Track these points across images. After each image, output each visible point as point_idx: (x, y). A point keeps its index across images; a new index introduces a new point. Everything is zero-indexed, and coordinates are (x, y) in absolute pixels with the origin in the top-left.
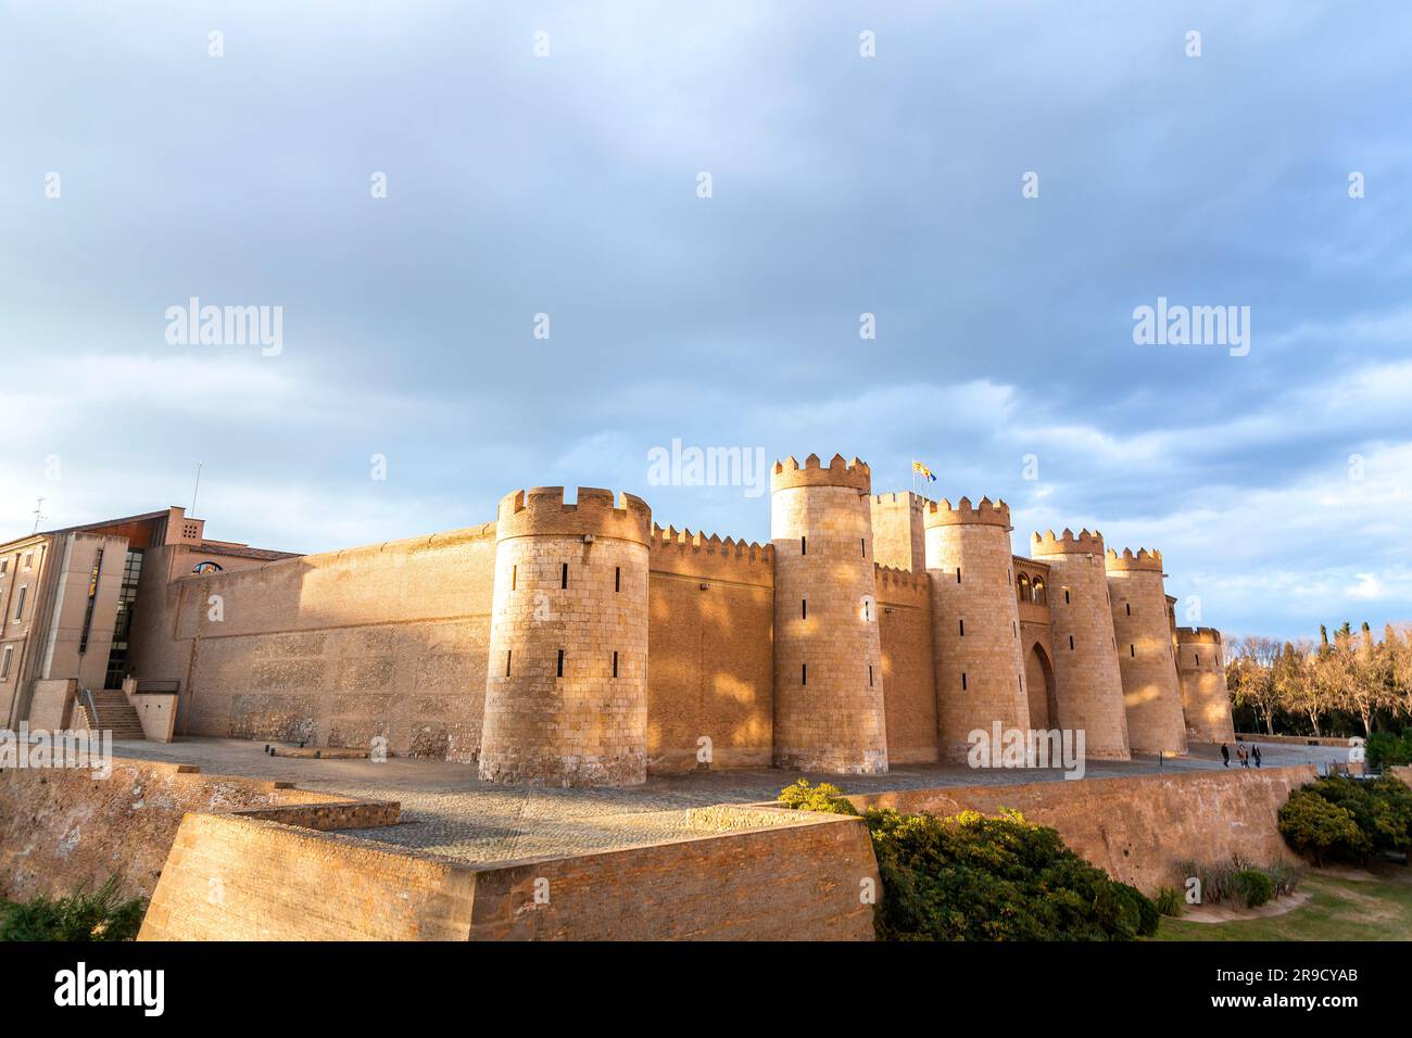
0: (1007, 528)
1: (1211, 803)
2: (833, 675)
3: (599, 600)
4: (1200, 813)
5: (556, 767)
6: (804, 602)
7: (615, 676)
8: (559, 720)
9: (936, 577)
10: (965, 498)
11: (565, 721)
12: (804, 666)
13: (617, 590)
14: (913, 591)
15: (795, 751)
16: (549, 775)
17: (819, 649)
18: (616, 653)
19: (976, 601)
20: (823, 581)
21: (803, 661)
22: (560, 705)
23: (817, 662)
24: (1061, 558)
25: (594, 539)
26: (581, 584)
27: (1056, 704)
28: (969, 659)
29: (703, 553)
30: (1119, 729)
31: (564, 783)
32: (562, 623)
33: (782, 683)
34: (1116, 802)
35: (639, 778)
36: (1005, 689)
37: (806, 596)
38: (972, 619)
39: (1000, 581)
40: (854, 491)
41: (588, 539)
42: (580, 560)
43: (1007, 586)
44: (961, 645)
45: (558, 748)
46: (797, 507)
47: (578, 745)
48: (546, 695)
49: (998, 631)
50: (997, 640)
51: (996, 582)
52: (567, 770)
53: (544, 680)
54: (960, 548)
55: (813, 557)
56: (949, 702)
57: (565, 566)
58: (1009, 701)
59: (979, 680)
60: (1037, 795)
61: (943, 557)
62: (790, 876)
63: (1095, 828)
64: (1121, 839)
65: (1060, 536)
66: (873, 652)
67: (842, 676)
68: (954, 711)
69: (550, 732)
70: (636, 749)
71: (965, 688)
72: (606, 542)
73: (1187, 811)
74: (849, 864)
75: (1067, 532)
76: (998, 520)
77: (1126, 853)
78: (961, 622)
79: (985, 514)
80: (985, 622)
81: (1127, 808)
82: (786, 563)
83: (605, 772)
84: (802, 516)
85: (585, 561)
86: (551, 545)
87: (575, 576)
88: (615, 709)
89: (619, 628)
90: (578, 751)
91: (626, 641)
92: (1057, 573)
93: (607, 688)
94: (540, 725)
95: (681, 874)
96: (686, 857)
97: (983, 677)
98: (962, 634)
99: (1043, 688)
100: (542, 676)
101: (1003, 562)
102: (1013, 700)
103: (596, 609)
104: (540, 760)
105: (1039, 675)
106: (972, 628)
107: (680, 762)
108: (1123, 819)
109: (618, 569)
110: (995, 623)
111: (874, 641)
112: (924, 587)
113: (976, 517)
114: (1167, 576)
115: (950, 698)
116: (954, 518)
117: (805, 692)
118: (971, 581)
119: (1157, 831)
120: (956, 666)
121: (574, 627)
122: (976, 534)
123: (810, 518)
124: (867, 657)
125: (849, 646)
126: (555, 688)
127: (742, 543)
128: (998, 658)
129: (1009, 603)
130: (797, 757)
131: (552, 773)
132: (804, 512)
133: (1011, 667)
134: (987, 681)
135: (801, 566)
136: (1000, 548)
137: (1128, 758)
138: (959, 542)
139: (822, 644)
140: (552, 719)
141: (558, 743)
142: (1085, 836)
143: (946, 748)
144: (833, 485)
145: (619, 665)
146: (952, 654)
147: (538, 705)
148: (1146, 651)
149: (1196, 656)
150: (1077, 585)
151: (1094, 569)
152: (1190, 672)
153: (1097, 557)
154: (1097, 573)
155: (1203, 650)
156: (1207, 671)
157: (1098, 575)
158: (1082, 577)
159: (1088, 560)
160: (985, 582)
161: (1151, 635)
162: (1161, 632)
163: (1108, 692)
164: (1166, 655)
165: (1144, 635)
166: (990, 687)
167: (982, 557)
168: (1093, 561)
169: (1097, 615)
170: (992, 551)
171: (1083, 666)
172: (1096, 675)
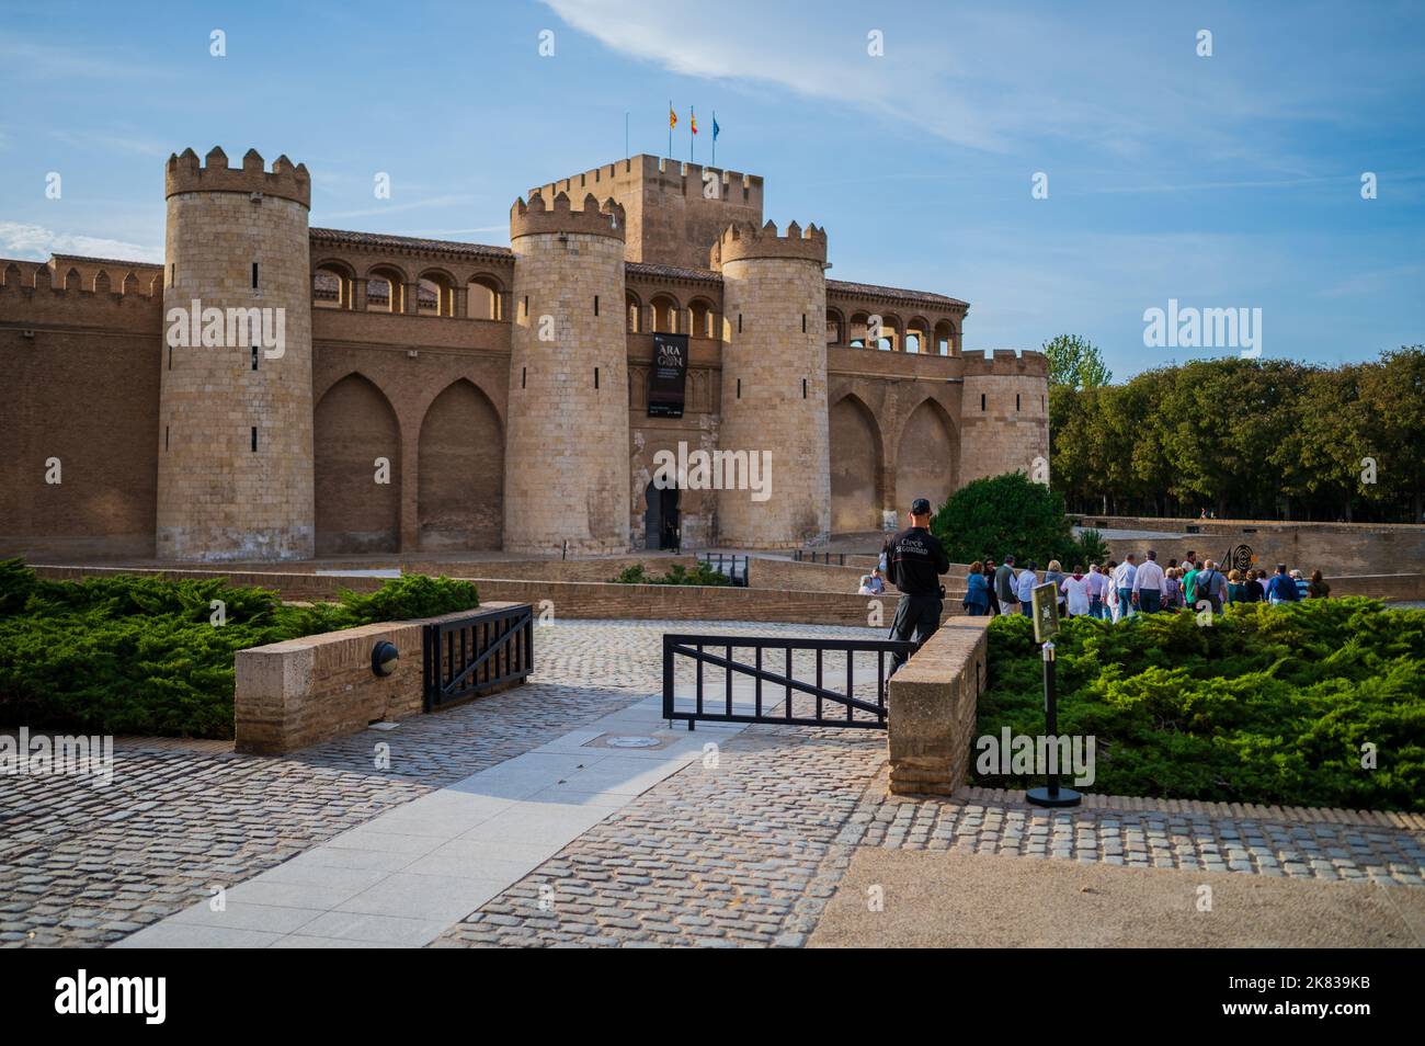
10: (190, 149)
24: (521, 243)
28: (176, 405)
39: (229, 282)
43: (249, 290)
44: (168, 383)
49: (216, 361)
50: (211, 374)
51: (220, 283)
54: (175, 231)
58: (222, 467)
59: (182, 436)
71: (167, 448)
79: (210, 175)
92: (520, 268)
97: (187, 432)
102: (231, 465)
106: (180, 357)
113: (200, 179)
118: (184, 283)
120: (164, 416)
128: (209, 402)
133: (236, 416)
134: (190, 436)
136: (235, 229)
138: (172, 222)
148: (755, 388)
149: (983, 396)
150: (539, 285)
151: (572, 258)
152: (971, 422)
153: (581, 237)
154: (577, 266)
155: (995, 387)
156: (997, 419)
157: (579, 267)
158: (549, 273)
159: (560, 245)
160: (200, 286)
161: (767, 363)
162: (786, 357)
163: (567, 453)
164: (788, 395)
165: (755, 364)
166: (194, 446)
167: (200, 245)
168: (570, 246)
169: (565, 332)
170: (217, 236)
171: (533, 413)
172: (550, 427)
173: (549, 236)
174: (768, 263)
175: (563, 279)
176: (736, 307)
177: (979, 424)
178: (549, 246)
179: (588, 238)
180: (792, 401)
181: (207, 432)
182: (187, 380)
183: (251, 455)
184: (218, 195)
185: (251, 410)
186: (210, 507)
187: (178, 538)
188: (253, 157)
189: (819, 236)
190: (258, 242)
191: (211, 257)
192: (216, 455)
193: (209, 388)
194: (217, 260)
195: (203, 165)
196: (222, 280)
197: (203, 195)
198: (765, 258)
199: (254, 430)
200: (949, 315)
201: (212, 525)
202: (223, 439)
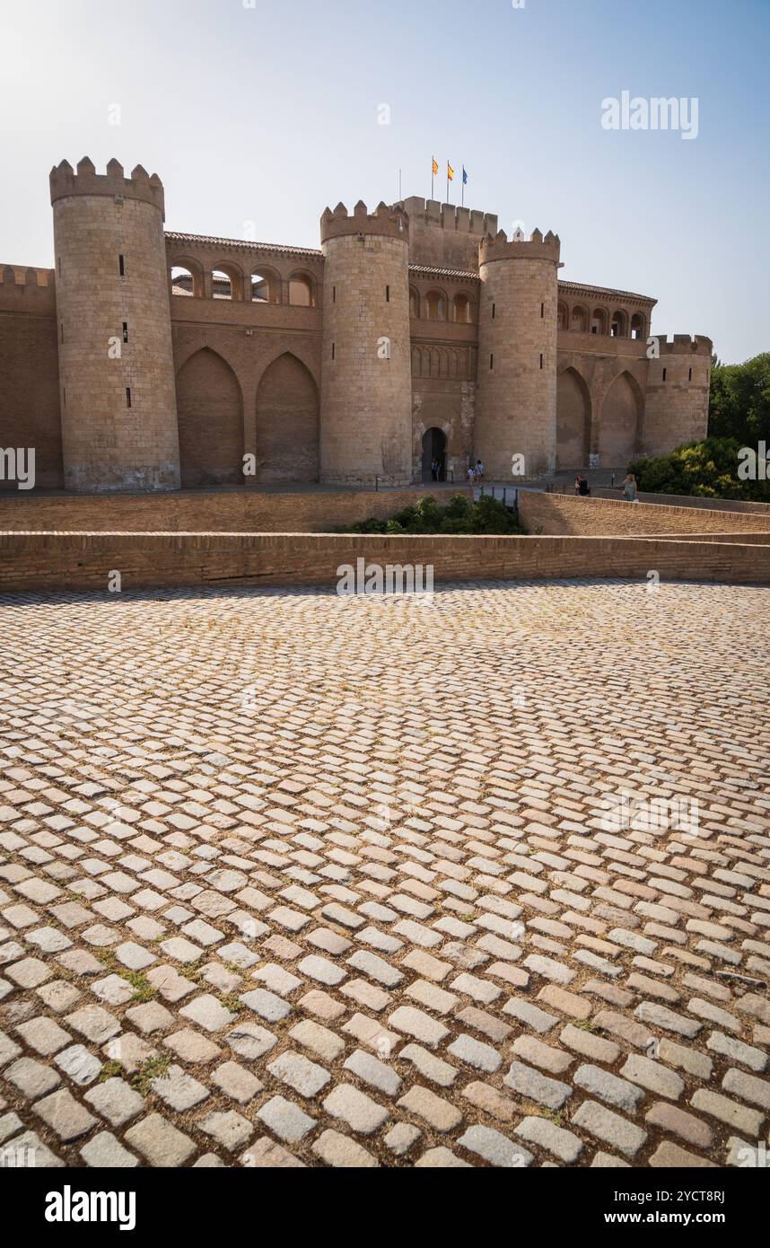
19: (74, 299)
28: (66, 371)
38: (68, 322)
39: (101, 271)
43: (117, 277)
44: (63, 355)
49: (96, 336)
50: (93, 346)
51: (94, 271)
54: (56, 230)
58: (105, 419)
71: (63, 405)
75: (340, 207)
78: (60, 325)
79: (84, 181)
80: (80, 325)
97: (78, 392)
98: (61, 341)
101: (108, 246)
102: (113, 418)
106: (69, 332)
110: (91, 324)
122: (72, 209)
128: (92, 368)
133: (113, 379)
134: (81, 396)
136: (104, 226)
148: (504, 361)
149: (665, 370)
150: (344, 277)
151: (369, 255)
152: (654, 389)
153: (375, 238)
154: (372, 261)
155: (674, 363)
156: (675, 387)
157: (374, 262)
158: (351, 268)
159: (359, 244)
160: (83, 273)
161: (513, 342)
162: (529, 337)
163: (366, 409)
164: (529, 366)
165: (505, 342)
166: (84, 404)
167: (78, 240)
168: (367, 245)
169: (364, 314)
170: (90, 232)
171: (341, 379)
172: (355, 389)
173: (350, 237)
174: (517, 262)
175: (362, 272)
176: (491, 298)
177: (660, 390)
178: (351, 245)
179: (381, 238)
180: (531, 371)
181: (93, 392)
182: (75, 351)
183: (127, 410)
184: (88, 197)
185: (125, 374)
186: (98, 451)
187: (78, 474)
188: (114, 166)
189: (553, 242)
190: (122, 237)
191: (85, 250)
192: (101, 409)
193: (92, 357)
194: (91, 252)
195: (76, 173)
196: (96, 269)
197: (77, 198)
198: (515, 258)
199: (128, 389)
200: (643, 308)
201: (101, 464)
202: (105, 397)
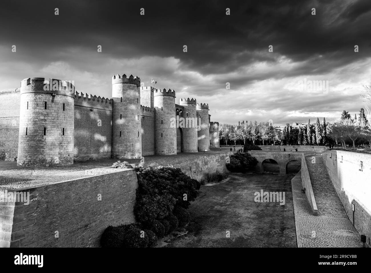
0: (174, 97)
1: (213, 160)
2: (128, 134)
3: (58, 113)
4: (211, 163)
5: (44, 161)
6: (121, 115)
7: (63, 135)
8: (45, 148)
9: (156, 109)
10: (165, 89)
11: (47, 148)
12: (121, 132)
13: (64, 110)
14: (150, 113)
15: (117, 154)
16: (42, 163)
17: (125, 127)
18: (64, 129)
19: (166, 115)
20: (126, 109)
21: (120, 130)
22: (45, 143)
23: (124, 131)
24: (187, 105)
25: (56, 95)
26: (52, 108)
27: (183, 140)
28: (163, 130)
29: (92, 100)
30: (196, 145)
31: (47, 165)
32: (45, 120)
33: (114, 136)
34: (194, 162)
35: (71, 163)
36: (172, 137)
37: (122, 113)
38: (165, 120)
39: (172, 110)
40: (136, 85)
41: (53, 94)
42: (51, 101)
43: (173, 112)
44: (162, 126)
45: (45, 156)
46: (120, 89)
47: (51, 154)
48: (41, 140)
51: (171, 111)
52: (48, 161)
53: (39, 136)
54: (163, 102)
55: (124, 103)
56: (158, 140)
57: (46, 102)
58: (172, 140)
59: (166, 135)
60: (177, 161)
61: (159, 104)
62: (114, 184)
63: (189, 168)
64: (194, 169)
65: (187, 100)
66: (139, 128)
67: (131, 134)
68: (159, 142)
69: (42, 151)
70: (70, 155)
71: (162, 137)
72: (60, 96)
73: (209, 163)
74: (130, 180)
75: (188, 99)
76: (173, 95)
77: (195, 173)
78: (162, 120)
79: (169, 93)
80: (168, 121)
81: (196, 163)
82: (116, 104)
83: (60, 161)
84: (121, 91)
85: (53, 101)
86: (40, 96)
87: (49, 106)
88: (63, 144)
89: (64, 121)
90: (51, 156)
91: (67, 125)
92: (185, 109)
93: (61, 138)
94: (38, 149)
95: (83, 187)
96: (85, 182)
97: (167, 134)
98: (162, 123)
99: (180, 136)
100: (38, 135)
101: (173, 106)
103: (57, 116)
104: (39, 159)
105: (180, 133)
106: (165, 122)
107: (84, 158)
108: (195, 165)
109: (64, 104)
111: (139, 125)
112: (153, 112)
113: (167, 94)
114: (209, 110)
115: (158, 139)
116: (162, 94)
117: (120, 139)
118: (165, 110)
119: (202, 167)
120: (160, 132)
121: (49, 121)
122: (167, 98)
123: (123, 92)
124: (138, 129)
125: (133, 126)
126: (43, 139)
127: (103, 98)
128: (170, 129)
129: (174, 116)
130: (118, 155)
131: (43, 162)
132: (122, 90)
133: (173, 132)
134: (167, 135)
135: (121, 105)
136: (172, 102)
137: (198, 152)
138: (162, 100)
139: (126, 126)
140: (42, 147)
141: (45, 154)
142: (187, 170)
143: (156, 151)
144: (130, 83)
145: (64, 131)
146: (159, 128)
147: (37, 143)
149: (214, 128)
150: (190, 112)
151: (194, 108)
156: (216, 132)
160: (168, 111)
166: (168, 136)
167: (168, 104)
170: (170, 103)
171: (190, 131)
173: (191, 104)
174: (205, 109)
175: (193, 111)
177: (213, 132)
178: (191, 106)
179: (195, 105)
181: (170, 134)
182: (166, 126)
184: (169, 96)
186: (171, 146)
187: (165, 151)
189: (207, 105)
194: (170, 107)
199: (175, 134)
201: (171, 149)
